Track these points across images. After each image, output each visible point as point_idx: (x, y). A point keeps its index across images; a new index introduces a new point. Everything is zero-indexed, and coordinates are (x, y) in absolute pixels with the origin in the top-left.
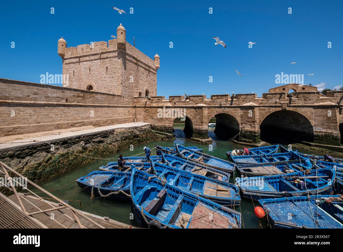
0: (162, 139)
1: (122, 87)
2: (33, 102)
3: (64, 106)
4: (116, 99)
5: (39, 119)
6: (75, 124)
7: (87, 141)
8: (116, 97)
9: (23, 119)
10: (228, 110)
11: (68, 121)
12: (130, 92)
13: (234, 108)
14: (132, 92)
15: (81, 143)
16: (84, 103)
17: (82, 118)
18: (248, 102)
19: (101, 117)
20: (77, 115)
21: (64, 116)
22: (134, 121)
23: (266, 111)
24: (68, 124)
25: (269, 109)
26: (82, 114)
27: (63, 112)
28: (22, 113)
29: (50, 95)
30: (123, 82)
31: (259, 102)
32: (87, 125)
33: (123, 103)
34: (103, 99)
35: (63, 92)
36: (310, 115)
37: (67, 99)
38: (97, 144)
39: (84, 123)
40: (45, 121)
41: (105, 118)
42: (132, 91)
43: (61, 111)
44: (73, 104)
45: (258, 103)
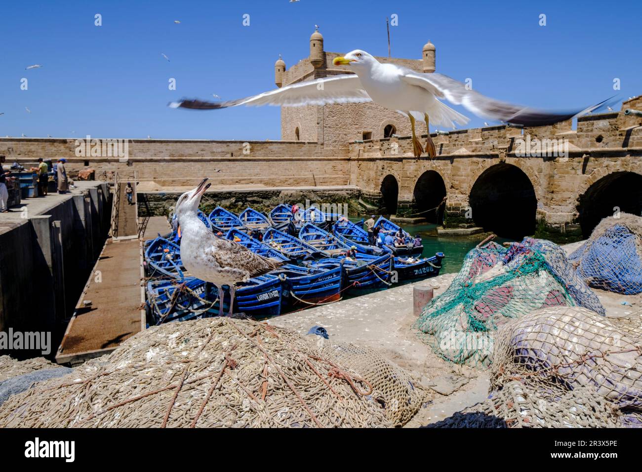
0: (359, 214)
1: (320, 129)
2: (200, 158)
3: (229, 160)
4: (305, 148)
5: (205, 174)
6: (240, 180)
7: (239, 198)
8: (307, 145)
9: (194, 173)
10: (436, 164)
11: (233, 177)
12: (339, 134)
13: (444, 160)
14: (346, 135)
15: (232, 199)
16: (253, 157)
17: (249, 175)
18: (460, 146)
19: (276, 174)
20: (244, 171)
21: (228, 171)
22: (346, 183)
23: (480, 165)
24: (232, 180)
25: (485, 161)
26: (250, 170)
27: (228, 168)
28: (192, 168)
29: (215, 150)
30: (321, 120)
31: (472, 147)
32: (256, 184)
33: (321, 153)
34: (281, 149)
35: (228, 145)
36: (537, 173)
37: (232, 154)
38: (250, 203)
39: (251, 181)
40: (211, 176)
41: (284, 175)
42: (344, 132)
43: (226, 166)
44: (239, 158)
45: (471, 149)
